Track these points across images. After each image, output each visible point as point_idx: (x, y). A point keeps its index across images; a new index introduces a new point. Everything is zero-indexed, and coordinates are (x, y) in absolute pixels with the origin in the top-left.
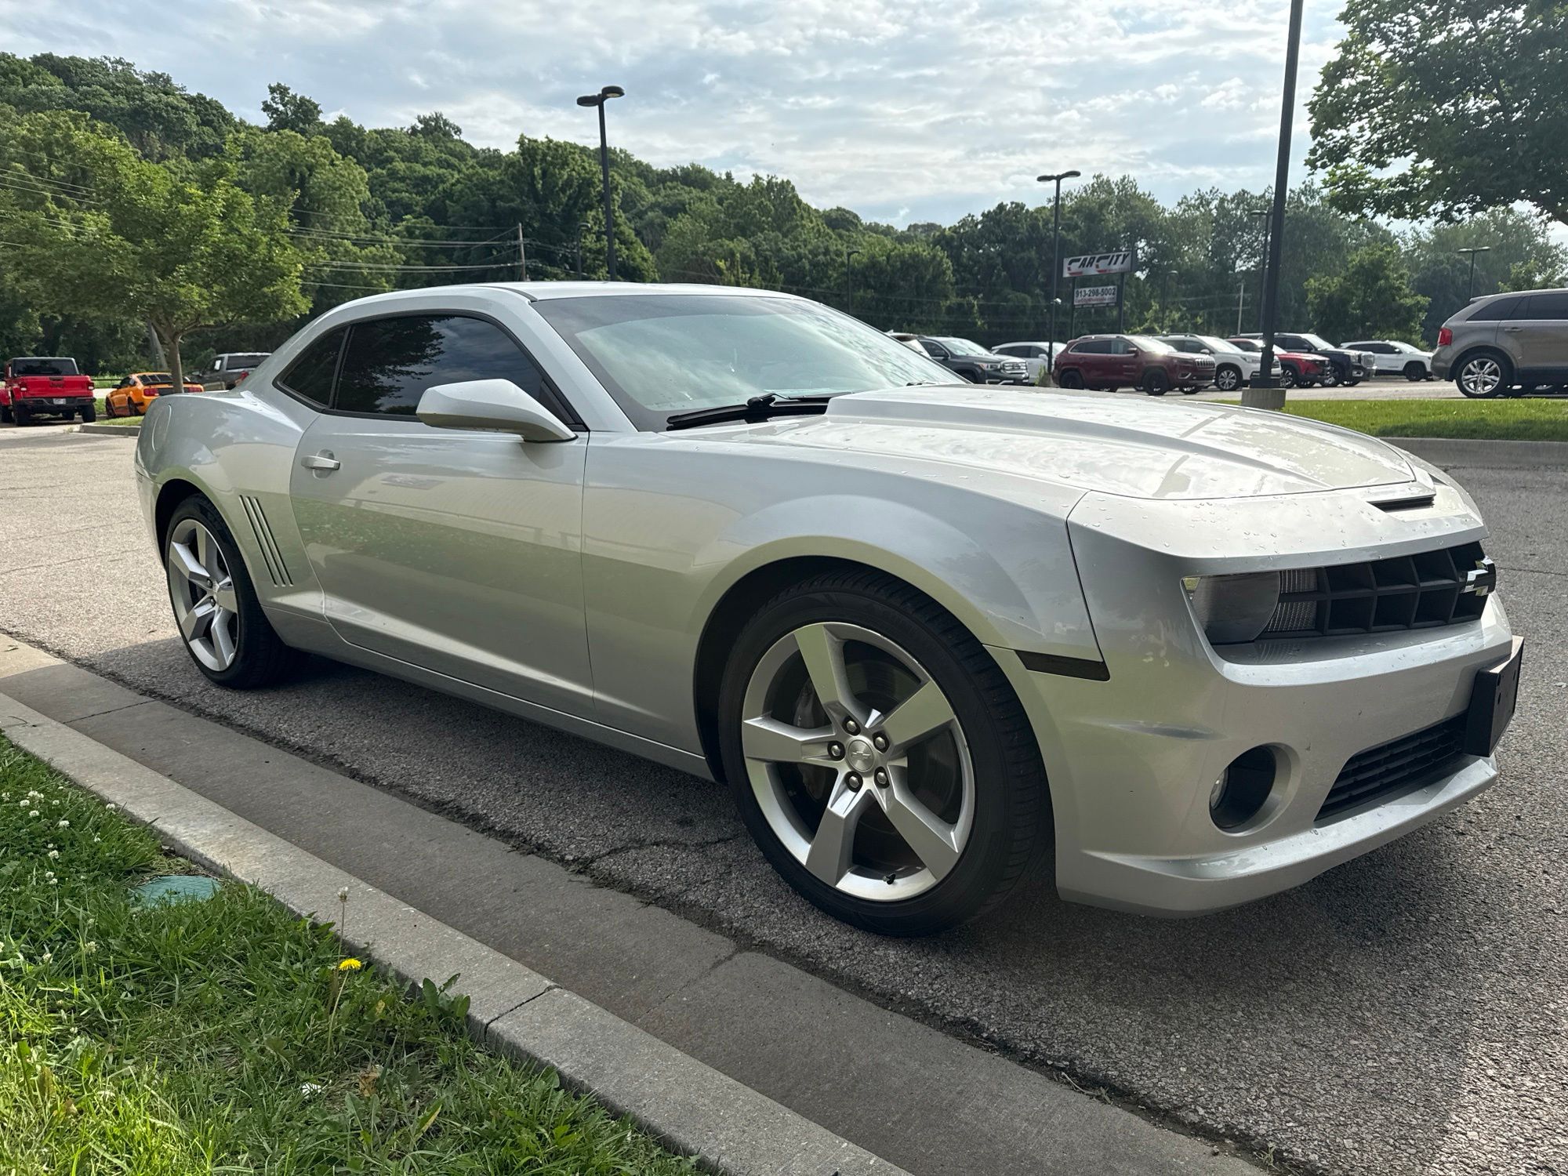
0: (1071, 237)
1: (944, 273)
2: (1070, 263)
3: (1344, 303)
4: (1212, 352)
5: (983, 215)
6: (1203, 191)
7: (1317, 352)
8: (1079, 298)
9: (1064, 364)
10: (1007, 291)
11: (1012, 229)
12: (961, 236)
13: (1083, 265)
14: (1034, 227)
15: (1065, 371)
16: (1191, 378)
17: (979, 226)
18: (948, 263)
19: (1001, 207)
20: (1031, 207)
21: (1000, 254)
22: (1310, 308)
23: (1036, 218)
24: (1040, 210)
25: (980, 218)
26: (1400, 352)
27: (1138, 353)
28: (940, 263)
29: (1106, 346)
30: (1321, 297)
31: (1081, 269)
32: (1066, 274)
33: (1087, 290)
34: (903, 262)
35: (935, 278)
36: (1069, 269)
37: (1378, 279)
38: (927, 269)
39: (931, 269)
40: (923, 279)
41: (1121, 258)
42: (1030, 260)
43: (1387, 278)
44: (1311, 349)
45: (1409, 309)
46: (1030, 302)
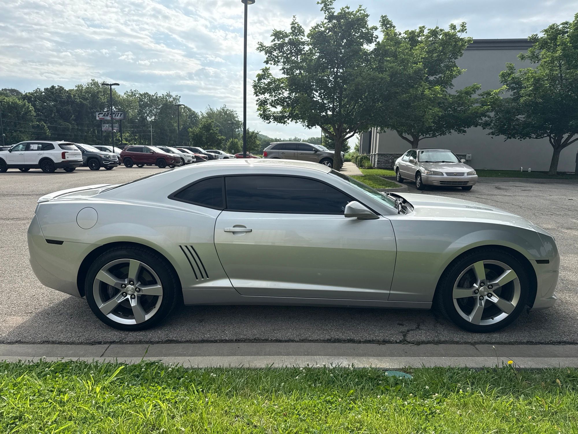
0: (85, 102)
1: (30, 111)
2: (99, 115)
3: (201, 137)
4: (173, 153)
5: (45, 89)
6: (133, 91)
7: (202, 153)
8: (104, 128)
9: (125, 155)
10: (60, 121)
11: (60, 97)
12: (35, 97)
13: (104, 115)
14: (69, 97)
15: (125, 158)
16: (174, 162)
17: (43, 94)
18: (31, 108)
19: (53, 87)
20: (67, 89)
21: (54, 106)
22: (190, 138)
23: (70, 94)
24: (71, 90)
25: (43, 90)
26: (221, 154)
27: (154, 152)
28: (28, 108)
29: (141, 149)
30: (194, 134)
31: (104, 117)
32: (98, 118)
33: (107, 125)
34: (9, 105)
35: (26, 113)
36: (99, 117)
37: (210, 130)
38: (22, 109)
39: (24, 110)
40: (20, 113)
41: (120, 114)
42: (69, 110)
43: (213, 130)
44: (200, 152)
45: (220, 140)
46: (71, 127)
